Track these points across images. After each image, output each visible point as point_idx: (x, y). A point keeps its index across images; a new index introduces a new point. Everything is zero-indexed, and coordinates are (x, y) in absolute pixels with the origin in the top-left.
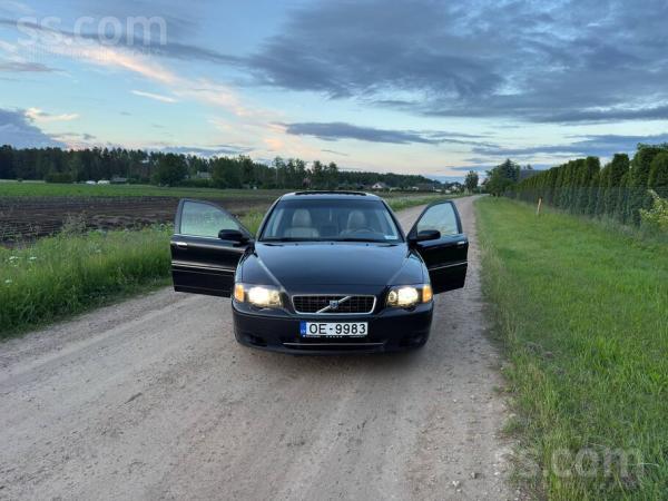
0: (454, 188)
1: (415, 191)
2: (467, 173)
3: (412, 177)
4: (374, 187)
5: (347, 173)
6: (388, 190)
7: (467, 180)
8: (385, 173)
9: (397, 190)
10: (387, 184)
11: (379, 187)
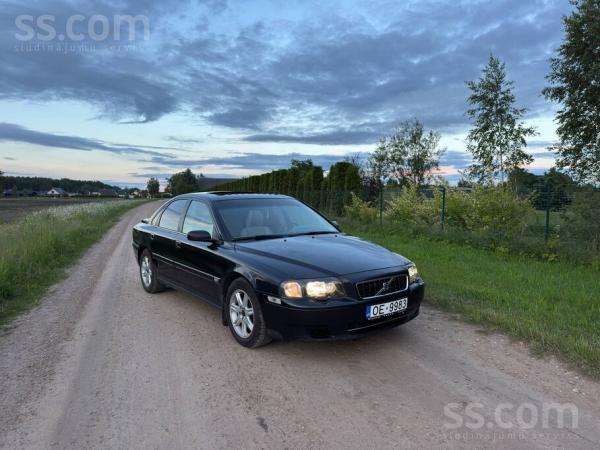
0: (136, 193)
1: (96, 196)
2: (148, 179)
3: (90, 183)
4: (50, 193)
5: (12, 178)
6: (66, 196)
7: (149, 186)
8: (59, 179)
9: (77, 196)
10: (65, 189)
11: (56, 193)
